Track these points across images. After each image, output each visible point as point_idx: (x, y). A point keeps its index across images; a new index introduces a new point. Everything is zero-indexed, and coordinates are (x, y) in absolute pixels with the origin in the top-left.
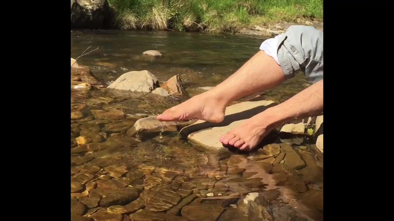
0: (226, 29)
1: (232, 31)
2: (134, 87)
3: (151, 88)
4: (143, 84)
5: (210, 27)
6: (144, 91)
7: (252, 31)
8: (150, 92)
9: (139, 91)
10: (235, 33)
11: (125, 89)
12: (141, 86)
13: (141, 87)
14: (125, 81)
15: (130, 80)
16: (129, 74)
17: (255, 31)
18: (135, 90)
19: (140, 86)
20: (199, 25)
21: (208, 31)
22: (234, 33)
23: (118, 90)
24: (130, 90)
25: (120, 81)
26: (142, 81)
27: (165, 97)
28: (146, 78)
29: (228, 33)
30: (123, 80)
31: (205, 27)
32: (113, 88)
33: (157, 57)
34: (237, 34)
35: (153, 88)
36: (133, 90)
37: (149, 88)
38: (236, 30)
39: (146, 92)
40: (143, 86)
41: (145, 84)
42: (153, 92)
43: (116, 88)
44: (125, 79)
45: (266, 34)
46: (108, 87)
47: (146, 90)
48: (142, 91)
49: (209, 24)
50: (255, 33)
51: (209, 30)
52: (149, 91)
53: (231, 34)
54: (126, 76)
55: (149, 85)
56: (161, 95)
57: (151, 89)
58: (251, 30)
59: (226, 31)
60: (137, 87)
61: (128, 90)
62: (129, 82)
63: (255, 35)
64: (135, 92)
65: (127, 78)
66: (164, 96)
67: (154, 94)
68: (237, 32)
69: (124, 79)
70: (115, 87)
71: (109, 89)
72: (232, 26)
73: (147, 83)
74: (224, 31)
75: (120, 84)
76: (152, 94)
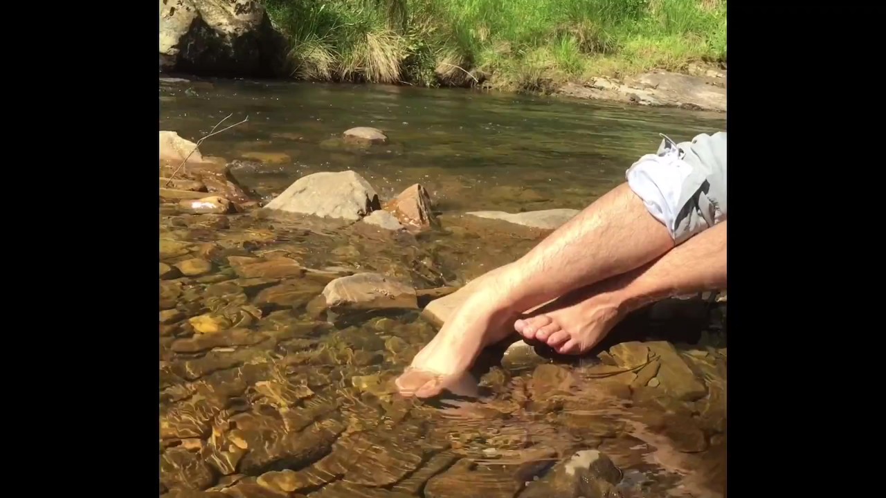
0: (529, 83)
1: (544, 89)
2: (323, 209)
3: (362, 210)
4: (343, 201)
5: (494, 78)
6: (345, 216)
7: (588, 89)
8: (359, 220)
9: (335, 216)
10: (548, 93)
11: (303, 211)
12: (340, 205)
13: (339, 208)
14: (303, 193)
15: (314, 193)
16: (314, 179)
17: (593, 89)
18: (325, 214)
19: (336, 207)
20: (470, 74)
21: (490, 87)
22: (546, 94)
23: (288, 213)
24: (314, 214)
25: (294, 194)
26: (343, 195)
27: (392, 232)
28: (352, 188)
29: (534, 93)
30: (301, 192)
31: (482, 79)
32: (276, 208)
33: (375, 142)
34: (553, 95)
35: (365, 212)
36: (320, 214)
37: (356, 210)
38: (551, 86)
39: (351, 220)
40: (343, 206)
41: (350, 202)
42: (367, 219)
43: (285, 209)
44: (305, 189)
45: (618, 97)
46: (266, 206)
47: (350, 214)
48: (341, 218)
49: (492, 72)
50: (594, 95)
51: (491, 85)
52: (356, 217)
53: (540, 94)
54: (307, 183)
56: (383, 227)
57: (360, 212)
58: (584, 88)
59: (530, 89)
60: (332, 208)
61: (311, 213)
62: (313, 196)
63: (594, 98)
64: (327, 219)
65: (310, 187)
66: (391, 228)
67: (368, 224)
68: (553, 91)
69: (300, 189)
70: (282, 206)
71: (268, 209)
72: (542, 78)
73: (353, 199)
74: (525, 88)
75: (294, 200)
76: (364, 224)
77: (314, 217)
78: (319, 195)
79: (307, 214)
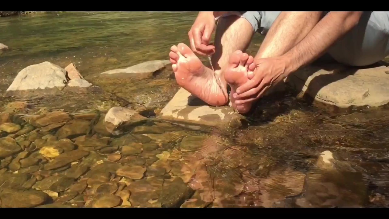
2: (43, 84)
3: (65, 80)
4: (52, 78)
6: (57, 86)
8: (66, 86)
9: (51, 87)
11: (32, 88)
12: (51, 80)
13: (51, 82)
14: (26, 78)
15: (33, 77)
16: (29, 70)
18: (46, 87)
19: (50, 82)
23: (23, 91)
24: (39, 88)
25: (22, 80)
26: (50, 75)
27: (87, 88)
28: (53, 71)
30: (25, 78)
32: (15, 89)
35: (66, 81)
36: (43, 88)
37: (61, 81)
39: (61, 87)
40: (53, 81)
41: (56, 78)
42: (69, 85)
43: (21, 89)
44: (27, 76)
46: (8, 90)
47: (60, 84)
48: (55, 87)
52: (64, 85)
54: (26, 72)
55: (61, 78)
56: (81, 86)
57: (64, 82)
60: (47, 83)
62: (33, 79)
64: (47, 89)
65: (29, 75)
66: (86, 86)
67: (72, 87)
69: (24, 76)
70: (18, 88)
71: (11, 91)
73: (57, 76)
75: (23, 83)
76: (70, 87)
77: (39, 90)
78: (36, 78)
79: (35, 89)
